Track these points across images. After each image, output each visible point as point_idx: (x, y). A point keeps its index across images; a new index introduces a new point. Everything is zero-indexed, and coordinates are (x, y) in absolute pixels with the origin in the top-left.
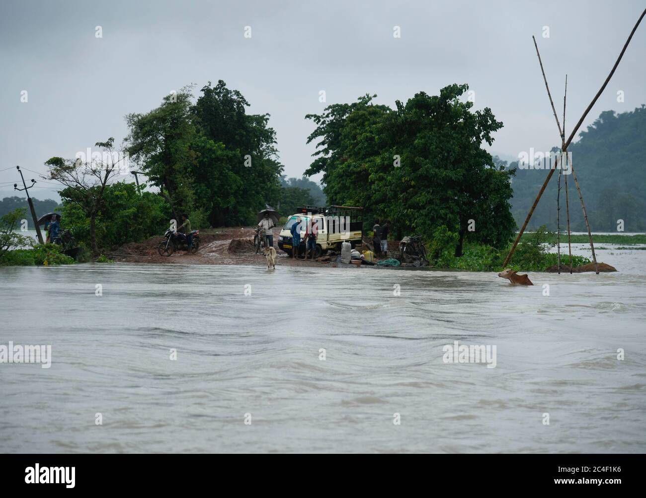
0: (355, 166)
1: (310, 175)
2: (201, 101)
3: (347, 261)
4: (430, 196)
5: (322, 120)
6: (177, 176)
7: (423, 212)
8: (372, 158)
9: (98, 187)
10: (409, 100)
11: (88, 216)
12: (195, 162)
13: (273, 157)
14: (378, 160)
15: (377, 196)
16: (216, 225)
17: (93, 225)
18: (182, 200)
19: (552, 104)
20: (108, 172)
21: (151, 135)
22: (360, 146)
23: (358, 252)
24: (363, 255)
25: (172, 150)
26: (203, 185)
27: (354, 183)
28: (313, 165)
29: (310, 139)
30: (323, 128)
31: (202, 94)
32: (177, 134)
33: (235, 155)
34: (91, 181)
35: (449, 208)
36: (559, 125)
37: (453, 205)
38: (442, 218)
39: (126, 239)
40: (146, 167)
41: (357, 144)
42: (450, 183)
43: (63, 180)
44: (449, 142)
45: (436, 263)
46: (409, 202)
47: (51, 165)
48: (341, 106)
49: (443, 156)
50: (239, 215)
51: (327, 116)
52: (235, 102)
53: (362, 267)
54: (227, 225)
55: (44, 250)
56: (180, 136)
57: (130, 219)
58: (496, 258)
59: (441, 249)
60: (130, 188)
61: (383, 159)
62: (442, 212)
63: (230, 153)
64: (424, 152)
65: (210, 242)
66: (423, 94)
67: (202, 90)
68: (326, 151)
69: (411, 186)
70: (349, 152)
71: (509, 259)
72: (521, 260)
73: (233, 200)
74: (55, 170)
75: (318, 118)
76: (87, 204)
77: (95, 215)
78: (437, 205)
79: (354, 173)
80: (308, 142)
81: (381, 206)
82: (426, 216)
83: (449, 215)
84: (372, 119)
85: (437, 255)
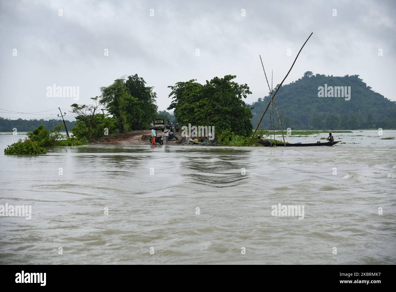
0: (188, 106)
1: (169, 110)
2: (127, 81)
3: (188, 143)
4: (219, 117)
5: (174, 88)
6: (120, 111)
7: (217, 123)
8: (195, 103)
9: (91, 115)
10: (211, 80)
11: (87, 127)
12: (127, 105)
13: (154, 103)
14: (198, 104)
15: (198, 118)
16: (134, 129)
17: (89, 130)
18: (122, 120)
19: (267, 81)
20: (95, 109)
21: (110, 95)
22: (190, 98)
23: (192, 139)
24: (194, 141)
25: (118, 101)
26: (129, 114)
27: (188, 113)
28: (170, 106)
29: (170, 96)
30: (175, 91)
31: (128, 79)
32: (120, 94)
33: (141, 103)
34: (88, 113)
35: (227, 122)
36: (270, 89)
37: (228, 121)
38: (224, 126)
39: (101, 136)
40: (107, 107)
41: (189, 97)
42: (227, 112)
43: (78, 113)
44: (227, 96)
45: (222, 143)
46: (211, 120)
47: (73, 107)
48: (182, 83)
49: (225, 102)
50: (142, 125)
51: (176, 87)
52: (141, 82)
53: (194, 145)
54: (138, 129)
55: (71, 140)
56: (121, 95)
57: (103, 127)
58: (246, 141)
59: (224, 138)
60: (103, 116)
61: (200, 103)
62: (224, 123)
63: (140, 102)
64: (217, 100)
65: (133, 136)
66: (217, 77)
67: (128, 77)
68: (176, 101)
69: (212, 114)
70: (186, 101)
71: (251, 141)
72: (255, 142)
73: (141, 119)
74: (74, 109)
75: (172, 88)
76: (86, 122)
77: (90, 126)
78: (222, 121)
79: (188, 109)
80: (169, 97)
81: (199, 121)
82: (218, 125)
83: (227, 125)
84: (195, 88)
85: (222, 140)
